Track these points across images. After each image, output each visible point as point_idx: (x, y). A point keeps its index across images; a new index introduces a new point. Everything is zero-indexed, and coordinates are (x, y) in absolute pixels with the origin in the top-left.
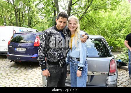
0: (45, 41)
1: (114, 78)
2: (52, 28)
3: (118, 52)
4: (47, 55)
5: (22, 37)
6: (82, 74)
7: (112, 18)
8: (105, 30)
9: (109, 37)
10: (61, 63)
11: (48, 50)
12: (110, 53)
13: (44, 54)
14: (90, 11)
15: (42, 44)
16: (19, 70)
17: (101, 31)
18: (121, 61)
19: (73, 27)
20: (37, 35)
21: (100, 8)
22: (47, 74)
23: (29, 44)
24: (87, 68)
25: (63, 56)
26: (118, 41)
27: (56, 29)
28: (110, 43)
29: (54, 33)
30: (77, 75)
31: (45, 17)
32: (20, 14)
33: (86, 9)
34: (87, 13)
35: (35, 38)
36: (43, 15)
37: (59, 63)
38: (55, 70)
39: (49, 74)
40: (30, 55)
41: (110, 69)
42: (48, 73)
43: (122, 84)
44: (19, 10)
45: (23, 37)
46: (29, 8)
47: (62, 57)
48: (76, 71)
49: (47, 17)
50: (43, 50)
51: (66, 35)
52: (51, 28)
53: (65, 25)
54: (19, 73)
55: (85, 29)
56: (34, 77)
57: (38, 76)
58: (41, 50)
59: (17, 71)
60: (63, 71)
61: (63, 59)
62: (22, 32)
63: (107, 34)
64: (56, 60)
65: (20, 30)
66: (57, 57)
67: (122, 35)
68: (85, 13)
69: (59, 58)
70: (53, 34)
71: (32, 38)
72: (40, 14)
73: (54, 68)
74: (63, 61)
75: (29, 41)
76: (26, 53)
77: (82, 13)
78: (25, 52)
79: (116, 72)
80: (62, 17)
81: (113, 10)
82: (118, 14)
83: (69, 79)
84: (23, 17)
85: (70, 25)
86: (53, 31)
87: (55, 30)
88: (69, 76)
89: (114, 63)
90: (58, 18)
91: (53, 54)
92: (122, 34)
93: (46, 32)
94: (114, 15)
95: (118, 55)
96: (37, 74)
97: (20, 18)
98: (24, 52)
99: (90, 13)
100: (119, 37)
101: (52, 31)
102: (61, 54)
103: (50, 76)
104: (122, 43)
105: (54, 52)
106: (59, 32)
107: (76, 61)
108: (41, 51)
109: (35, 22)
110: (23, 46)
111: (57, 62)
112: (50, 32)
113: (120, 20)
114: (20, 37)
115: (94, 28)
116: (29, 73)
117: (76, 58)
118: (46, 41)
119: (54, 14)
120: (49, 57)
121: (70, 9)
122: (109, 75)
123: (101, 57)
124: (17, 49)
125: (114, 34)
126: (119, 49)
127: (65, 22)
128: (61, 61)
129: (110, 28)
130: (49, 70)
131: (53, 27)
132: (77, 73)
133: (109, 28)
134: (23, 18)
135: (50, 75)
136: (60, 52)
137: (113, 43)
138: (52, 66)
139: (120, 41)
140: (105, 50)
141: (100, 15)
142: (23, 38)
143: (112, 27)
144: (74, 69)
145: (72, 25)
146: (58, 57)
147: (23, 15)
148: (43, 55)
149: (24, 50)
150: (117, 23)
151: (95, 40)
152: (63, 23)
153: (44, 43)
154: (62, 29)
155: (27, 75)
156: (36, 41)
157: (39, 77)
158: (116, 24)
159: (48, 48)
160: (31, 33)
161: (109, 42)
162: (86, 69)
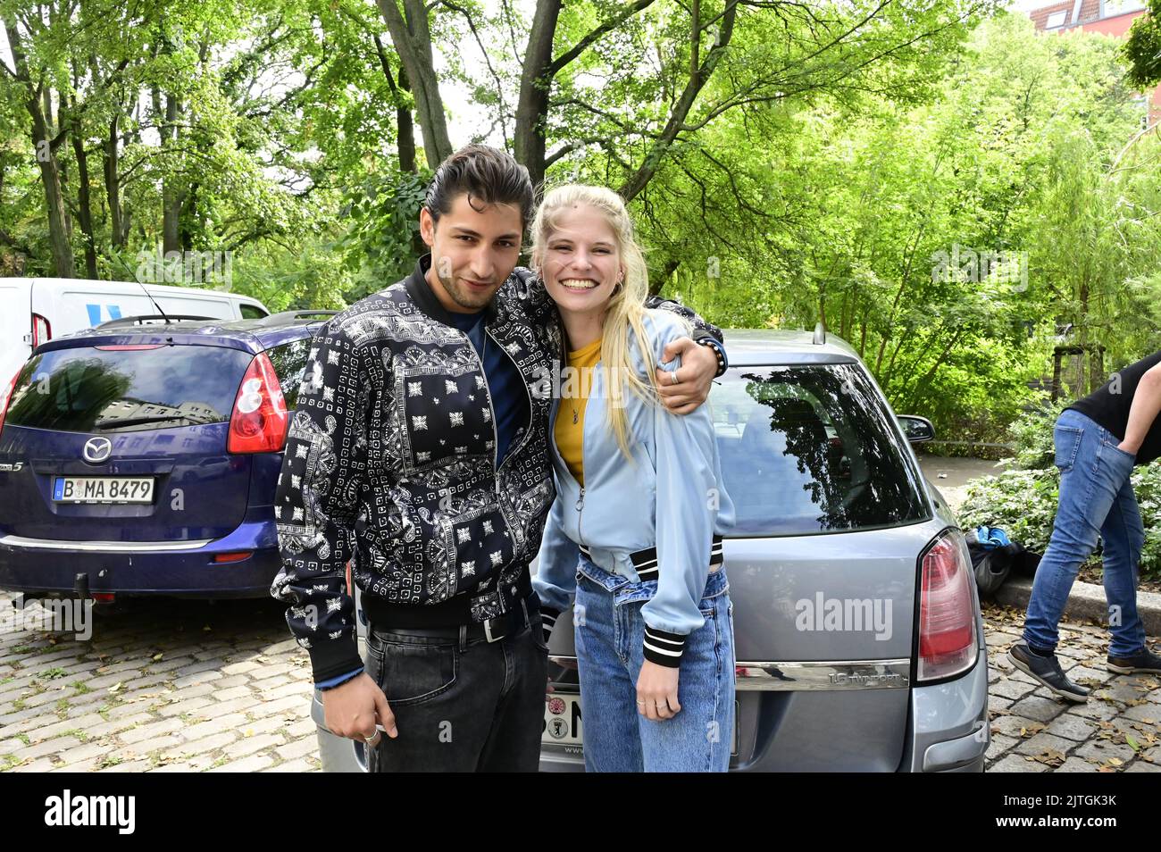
0: (331, 422)
1: (959, 704)
2: (396, 297)
3: (976, 455)
4: (365, 545)
5: (111, 378)
6: (681, 697)
7: (904, 168)
8: (848, 271)
9: (887, 335)
10: (485, 609)
11: (364, 496)
12: (911, 480)
13: (330, 533)
14: (711, 117)
15: (307, 444)
16: (95, 683)
17: (818, 281)
18: (1006, 534)
19: (585, 274)
20: (254, 346)
21: (801, 88)
22: (364, 721)
23: (184, 438)
24: (727, 634)
25: (506, 545)
26: (969, 359)
27: (426, 301)
28: (899, 381)
29: (417, 337)
30: (640, 702)
31: (318, 174)
32: (81, 155)
33: (679, 93)
34: (693, 130)
35: (233, 379)
36: (297, 157)
37: (477, 610)
38: (439, 680)
39: (387, 714)
40: (195, 536)
41: (927, 631)
42: (377, 709)
43: (1025, 747)
44: (77, 123)
45: (122, 370)
46: (164, 105)
47: (496, 558)
48: (629, 666)
49: (333, 178)
50: (323, 501)
51: (524, 353)
52: (386, 294)
53: (508, 260)
54: (102, 706)
55: (681, 274)
56: (240, 738)
57: (278, 722)
58: (298, 500)
59: (81, 689)
60: (509, 681)
61: (508, 572)
62: (108, 332)
63: (868, 306)
64: (445, 585)
65: (94, 311)
66: (453, 554)
67: (994, 307)
68: (670, 133)
69: (468, 568)
70: (400, 348)
71: (210, 382)
72: (267, 158)
73: (427, 659)
74: (506, 589)
75: (185, 411)
76: (160, 522)
77: (644, 133)
78: (148, 512)
79: (973, 648)
80: (479, 196)
81: (912, 99)
82: (950, 130)
83: (569, 739)
84: (112, 182)
85: (558, 259)
86: (403, 323)
87: (419, 317)
88: (567, 716)
89: (953, 569)
90: (440, 208)
91: (410, 537)
92: (1000, 297)
93: (342, 336)
94: (918, 144)
95: (975, 483)
96: (271, 708)
97: (85, 192)
98: (139, 513)
99: (718, 134)
100: (974, 328)
101: (395, 327)
102: (488, 527)
103: (393, 733)
104: (1004, 376)
105: (424, 513)
106: (453, 332)
107: (634, 577)
108: (298, 514)
109: (229, 222)
110: (121, 453)
111: (449, 601)
112: (373, 334)
113: (970, 184)
114: (94, 372)
115: (755, 261)
116: (194, 707)
117: (625, 556)
118: (341, 420)
119: (395, 149)
120: (380, 562)
121: (536, 102)
122: (915, 683)
123: (835, 522)
124: (77, 491)
125: (932, 306)
126: (981, 430)
127: (501, 242)
128: (492, 588)
129: (894, 258)
130: (381, 679)
131: (399, 286)
132: (639, 686)
133: (882, 258)
134: (113, 198)
135: (398, 722)
136: (473, 513)
137: (926, 379)
138: (407, 642)
139: (980, 365)
140: (869, 456)
141: (800, 145)
142: (125, 382)
143: (910, 240)
144: (610, 647)
145: (581, 259)
146: (462, 558)
147: (110, 164)
148: (324, 551)
149: (140, 492)
150: (953, 212)
151: (777, 378)
152: (483, 246)
153: (321, 440)
154: (479, 300)
155: (175, 724)
156: (248, 401)
157: (294, 730)
158: (943, 221)
159: (365, 479)
160: (194, 331)
161: (892, 372)
162: (717, 647)
